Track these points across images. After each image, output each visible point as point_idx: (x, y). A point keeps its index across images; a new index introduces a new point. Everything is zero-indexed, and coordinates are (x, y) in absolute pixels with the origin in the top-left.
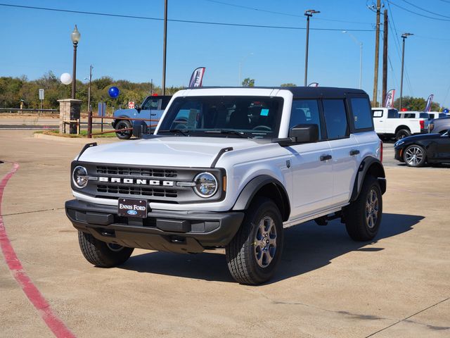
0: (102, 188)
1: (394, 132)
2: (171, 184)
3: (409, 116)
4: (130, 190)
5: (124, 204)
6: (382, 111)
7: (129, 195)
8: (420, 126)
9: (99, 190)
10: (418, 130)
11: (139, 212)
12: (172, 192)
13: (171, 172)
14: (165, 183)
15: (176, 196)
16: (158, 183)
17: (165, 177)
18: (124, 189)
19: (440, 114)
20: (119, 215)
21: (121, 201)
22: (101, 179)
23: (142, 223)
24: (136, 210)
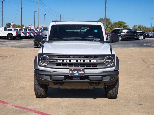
0: (58, 64)
1: (7, 36)
2: (95, 61)
3: (10, 30)
4: (74, 65)
5: (73, 71)
6: (2, 28)
7: (74, 67)
8: (16, 33)
9: (57, 66)
10: (16, 35)
11: (80, 74)
12: (95, 65)
13: (95, 56)
14: (92, 61)
15: (97, 66)
16: (89, 61)
17: (92, 59)
18: (71, 64)
19: (19, 29)
20: (71, 76)
21: (71, 70)
22: (59, 61)
23: (80, 79)
24: (79, 73)
